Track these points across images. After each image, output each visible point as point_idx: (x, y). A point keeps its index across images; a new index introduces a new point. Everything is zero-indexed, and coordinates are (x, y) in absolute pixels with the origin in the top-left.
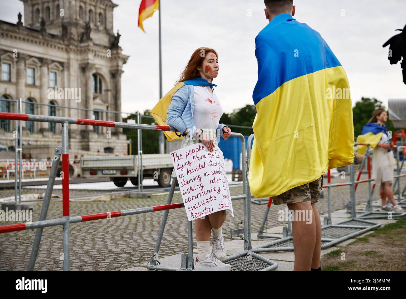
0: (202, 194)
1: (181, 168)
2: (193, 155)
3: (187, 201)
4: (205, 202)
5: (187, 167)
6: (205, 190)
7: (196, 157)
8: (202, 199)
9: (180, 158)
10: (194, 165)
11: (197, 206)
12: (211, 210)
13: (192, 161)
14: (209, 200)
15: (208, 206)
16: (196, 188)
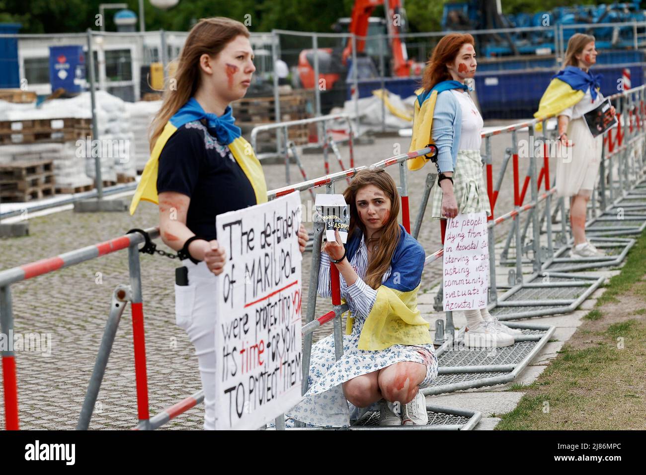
0: (465, 282)
1: (452, 239)
2: (470, 227)
3: (447, 284)
4: (466, 293)
5: (458, 240)
6: (470, 278)
7: (472, 231)
8: (465, 288)
9: (455, 225)
10: (467, 241)
11: (456, 295)
12: (471, 305)
13: (466, 235)
14: (472, 292)
15: (468, 298)
16: (460, 271)
